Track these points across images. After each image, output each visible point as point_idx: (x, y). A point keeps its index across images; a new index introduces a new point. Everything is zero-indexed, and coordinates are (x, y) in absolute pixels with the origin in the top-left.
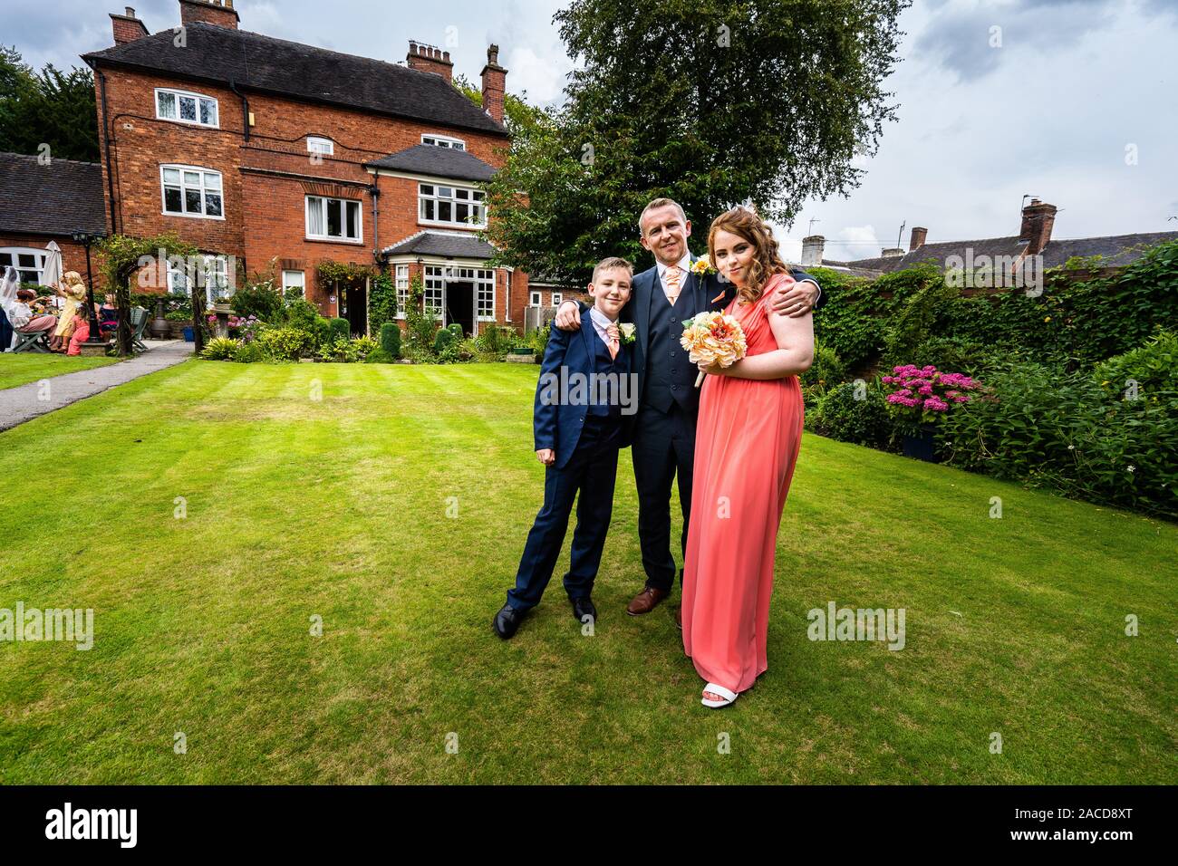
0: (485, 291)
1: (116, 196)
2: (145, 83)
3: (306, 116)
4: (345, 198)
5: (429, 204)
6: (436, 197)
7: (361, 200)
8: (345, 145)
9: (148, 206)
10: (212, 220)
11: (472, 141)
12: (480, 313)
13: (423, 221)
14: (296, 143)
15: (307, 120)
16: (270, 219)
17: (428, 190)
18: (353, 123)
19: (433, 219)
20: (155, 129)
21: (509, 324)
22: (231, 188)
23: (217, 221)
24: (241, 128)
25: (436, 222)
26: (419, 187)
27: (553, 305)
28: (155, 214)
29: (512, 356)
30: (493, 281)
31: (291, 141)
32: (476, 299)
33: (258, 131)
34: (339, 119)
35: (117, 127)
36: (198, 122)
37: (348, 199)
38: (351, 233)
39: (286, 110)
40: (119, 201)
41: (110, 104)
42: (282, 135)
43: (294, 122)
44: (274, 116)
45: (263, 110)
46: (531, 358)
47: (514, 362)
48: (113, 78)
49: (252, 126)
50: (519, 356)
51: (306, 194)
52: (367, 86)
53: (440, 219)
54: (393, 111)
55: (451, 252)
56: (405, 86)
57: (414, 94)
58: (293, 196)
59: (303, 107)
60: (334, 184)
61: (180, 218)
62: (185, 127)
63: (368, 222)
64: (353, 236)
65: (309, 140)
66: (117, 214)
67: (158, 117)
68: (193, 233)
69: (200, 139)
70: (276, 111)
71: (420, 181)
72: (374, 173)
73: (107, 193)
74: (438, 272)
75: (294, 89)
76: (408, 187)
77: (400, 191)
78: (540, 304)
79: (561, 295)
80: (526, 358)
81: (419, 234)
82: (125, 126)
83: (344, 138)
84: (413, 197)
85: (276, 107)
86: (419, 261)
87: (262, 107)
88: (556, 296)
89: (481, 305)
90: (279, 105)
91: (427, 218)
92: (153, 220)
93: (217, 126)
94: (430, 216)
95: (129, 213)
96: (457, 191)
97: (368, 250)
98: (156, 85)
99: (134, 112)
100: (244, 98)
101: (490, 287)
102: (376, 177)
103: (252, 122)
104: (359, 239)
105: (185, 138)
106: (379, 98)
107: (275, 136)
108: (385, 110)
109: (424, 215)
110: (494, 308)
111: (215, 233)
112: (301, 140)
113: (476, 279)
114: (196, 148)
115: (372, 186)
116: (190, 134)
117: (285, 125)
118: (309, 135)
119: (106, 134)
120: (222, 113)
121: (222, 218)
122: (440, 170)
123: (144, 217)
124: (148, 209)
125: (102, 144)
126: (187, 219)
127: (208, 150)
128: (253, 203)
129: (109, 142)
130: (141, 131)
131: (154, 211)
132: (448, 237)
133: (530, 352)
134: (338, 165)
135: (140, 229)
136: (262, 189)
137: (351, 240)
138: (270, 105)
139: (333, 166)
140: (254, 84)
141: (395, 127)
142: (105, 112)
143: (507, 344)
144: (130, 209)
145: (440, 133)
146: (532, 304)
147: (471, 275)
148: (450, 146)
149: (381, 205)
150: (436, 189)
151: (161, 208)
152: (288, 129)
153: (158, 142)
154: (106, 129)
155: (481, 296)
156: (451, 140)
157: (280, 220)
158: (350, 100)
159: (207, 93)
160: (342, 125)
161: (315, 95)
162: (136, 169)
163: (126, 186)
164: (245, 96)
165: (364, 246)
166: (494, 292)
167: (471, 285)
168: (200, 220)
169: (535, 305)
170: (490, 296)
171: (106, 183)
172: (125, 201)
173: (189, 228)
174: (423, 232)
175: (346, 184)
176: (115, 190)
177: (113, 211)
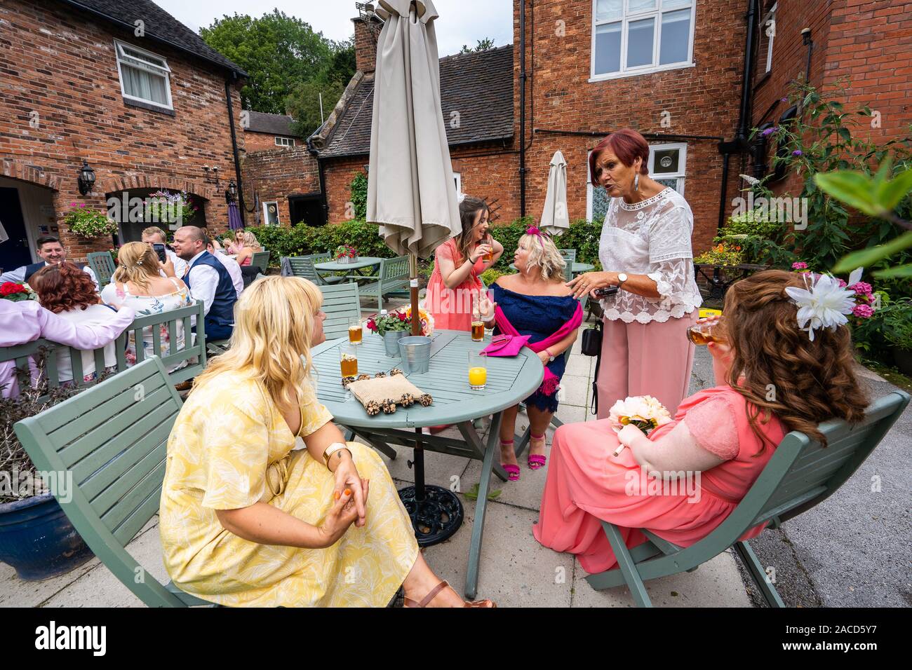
1: (528, 67)
9: (568, 72)
10: (669, 72)
23: (679, 71)
28: (579, 84)
40: (532, 76)
61: (614, 81)
66: (528, 100)
68: (635, 106)
92: (576, 96)
95: (543, 92)
111: (673, 96)
121: (689, 63)
123: (563, 93)
124: (569, 78)
126: (626, 80)
131: (576, 79)
135: (558, 115)
144: (544, 84)
151: (588, 73)
162: (557, 10)
163: (541, 46)
168: (648, 77)
172: (539, 73)
173: (628, 98)
176: (528, 57)
177: (523, 94)
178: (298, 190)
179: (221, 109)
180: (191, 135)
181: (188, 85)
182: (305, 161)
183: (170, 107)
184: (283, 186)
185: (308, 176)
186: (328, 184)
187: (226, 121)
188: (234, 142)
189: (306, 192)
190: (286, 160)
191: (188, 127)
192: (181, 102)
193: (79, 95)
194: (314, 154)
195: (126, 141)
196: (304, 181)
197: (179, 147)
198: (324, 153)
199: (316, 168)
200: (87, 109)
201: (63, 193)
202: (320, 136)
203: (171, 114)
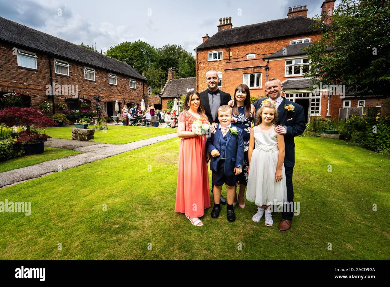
0: (315, 102)
1: (198, 85)
2: (206, 52)
3: (247, 48)
4: (256, 73)
5: (290, 68)
6: (293, 65)
7: (262, 72)
8: (260, 54)
11: (314, 37)
12: (313, 112)
13: (286, 75)
14: (243, 58)
15: (247, 49)
16: (232, 84)
17: (290, 62)
18: (263, 45)
19: (291, 74)
20: (207, 64)
21: (328, 117)
22: (223, 76)
24: (228, 58)
25: (293, 75)
26: (286, 62)
27: (358, 106)
29: (324, 135)
30: (320, 97)
31: (242, 58)
32: (310, 106)
33: (233, 57)
34: (258, 46)
35: (199, 66)
36: (217, 59)
37: (258, 73)
38: (258, 85)
39: (240, 48)
41: (198, 60)
42: (240, 56)
43: (243, 51)
44: (238, 51)
45: (234, 50)
46: (337, 136)
47: (325, 137)
48: (199, 53)
49: (231, 56)
50: (329, 135)
51: (243, 74)
52: (269, 30)
53: (295, 73)
54: (278, 36)
55: (298, 87)
56: (284, 25)
57: (287, 27)
58: (239, 75)
59: (246, 45)
60: (253, 68)
62: (214, 61)
63: (264, 80)
64: (259, 86)
65: (248, 56)
67: (208, 61)
69: (218, 64)
70: (238, 49)
71: (286, 60)
72: (267, 61)
73: (196, 84)
74: (292, 96)
75: (244, 40)
76: (281, 63)
77: (278, 66)
78: (350, 106)
79: (364, 101)
80: (333, 136)
81: (285, 81)
82: (201, 65)
83: (260, 52)
84: (283, 67)
85: (238, 48)
86: (283, 92)
87: (234, 49)
88: (360, 102)
89: (313, 108)
90: (239, 47)
91: (289, 74)
93: (222, 59)
94: (290, 72)
95: (200, 89)
96: (304, 60)
97: (263, 90)
98: (208, 52)
99: (203, 61)
100: (229, 48)
101: (318, 100)
102: (268, 62)
103: (231, 55)
104: (261, 87)
105: (214, 65)
106: (273, 33)
107: (237, 57)
108: (275, 37)
109: (288, 73)
110: (320, 110)
112: (245, 56)
113: (311, 97)
114: (216, 67)
115: (266, 66)
116: (215, 63)
117: (240, 53)
118: (248, 54)
119: (197, 69)
120: (223, 55)
122: (296, 53)
125: (196, 71)
127: (219, 66)
128: (227, 80)
129: (197, 70)
130: (204, 66)
131: (205, 87)
132: (298, 80)
133: (337, 133)
134: (254, 61)
136: (230, 75)
137: (258, 87)
138: (236, 48)
139: (253, 62)
140: (232, 43)
141: (279, 42)
142: (197, 63)
143: (323, 128)
144: (201, 87)
145: (298, 39)
146: (344, 107)
147: (308, 95)
148: (303, 42)
149: (270, 72)
150: (294, 62)
152: (241, 54)
153: (208, 68)
154: (197, 67)
155: (313, 104)
156: (303, 40)
157: (235, 84)
158: (262, 37)
159: (220, 50)
160: (258, 47)
161: (251, 40)
162: (202, 76)
163: (200, 82)
164: (230, 47)
165: (262, 89)
166: (320, 102)
167: (308, 100)
169: (346, 107)
170: (318, 104)
171: (196, 81)
174: (287, 80)
175: (257, 67)
176: (198, 83)
177: (197, 88)
178: (156, 103)
179: (142, 87)
180: (138, 93)
181: (138, 84)
182: (158, 98)
183: (135, 88)
184: (153, 102)
185: (158, 100)
186: (162, 102)
187: (143, 89)
188: (144, 93)
189: (158, 103)
190: (154, 97)
191: (137, 91)
192: (137, 87)
193: (125, 88)
194: (160, 97)
195: (129, 95)
196: (157, 101)
197: (136, 95)
198: (162, 96)
199: (160, 99)
200: (125, 90)
201: (122, 104)
202: (161, 93)
203: (135, 89)
